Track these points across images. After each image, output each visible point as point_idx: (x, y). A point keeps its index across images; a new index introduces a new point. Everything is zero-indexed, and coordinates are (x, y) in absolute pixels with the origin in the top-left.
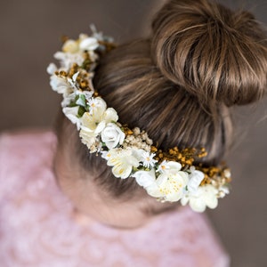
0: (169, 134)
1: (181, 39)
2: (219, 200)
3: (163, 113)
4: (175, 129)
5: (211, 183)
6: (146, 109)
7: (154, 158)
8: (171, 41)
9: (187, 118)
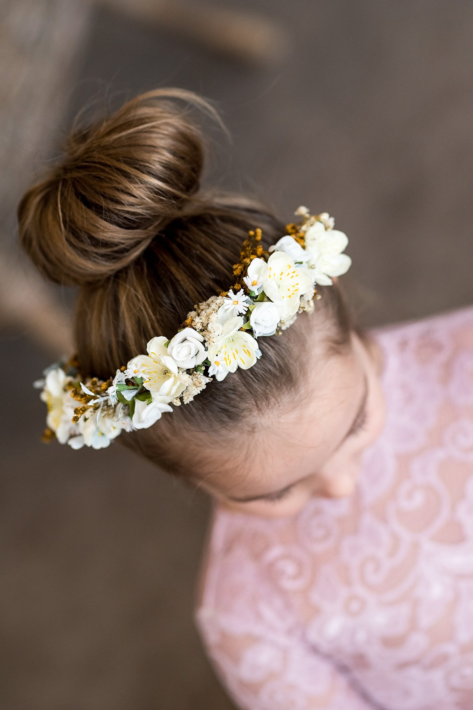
0: (214, 276)
1: (72, 221)
2: (335, 228)
3: (179, 278)
4: (208, 266)
5: (305, 232)
6: (167, 301)
7: (235, 292)
8: (72, 239)
9: (198, 247)
